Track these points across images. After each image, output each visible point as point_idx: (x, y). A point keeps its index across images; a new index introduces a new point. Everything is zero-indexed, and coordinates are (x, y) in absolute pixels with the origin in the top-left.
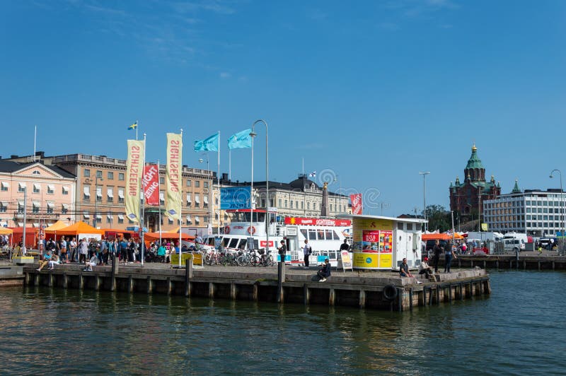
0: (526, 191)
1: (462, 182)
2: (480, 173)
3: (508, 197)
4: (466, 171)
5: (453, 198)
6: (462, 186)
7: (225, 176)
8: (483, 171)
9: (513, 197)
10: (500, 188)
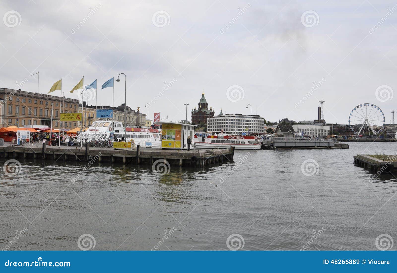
0: (226, 114)
1: (197, 109)
2: (206, 105)
3: (218, 117)
4: (199, 104)
5: (193, 117)
6: (197, 111)
7: (85, 103)
8: (207, 104)
9: (221, 117)
10: (214, 113)
